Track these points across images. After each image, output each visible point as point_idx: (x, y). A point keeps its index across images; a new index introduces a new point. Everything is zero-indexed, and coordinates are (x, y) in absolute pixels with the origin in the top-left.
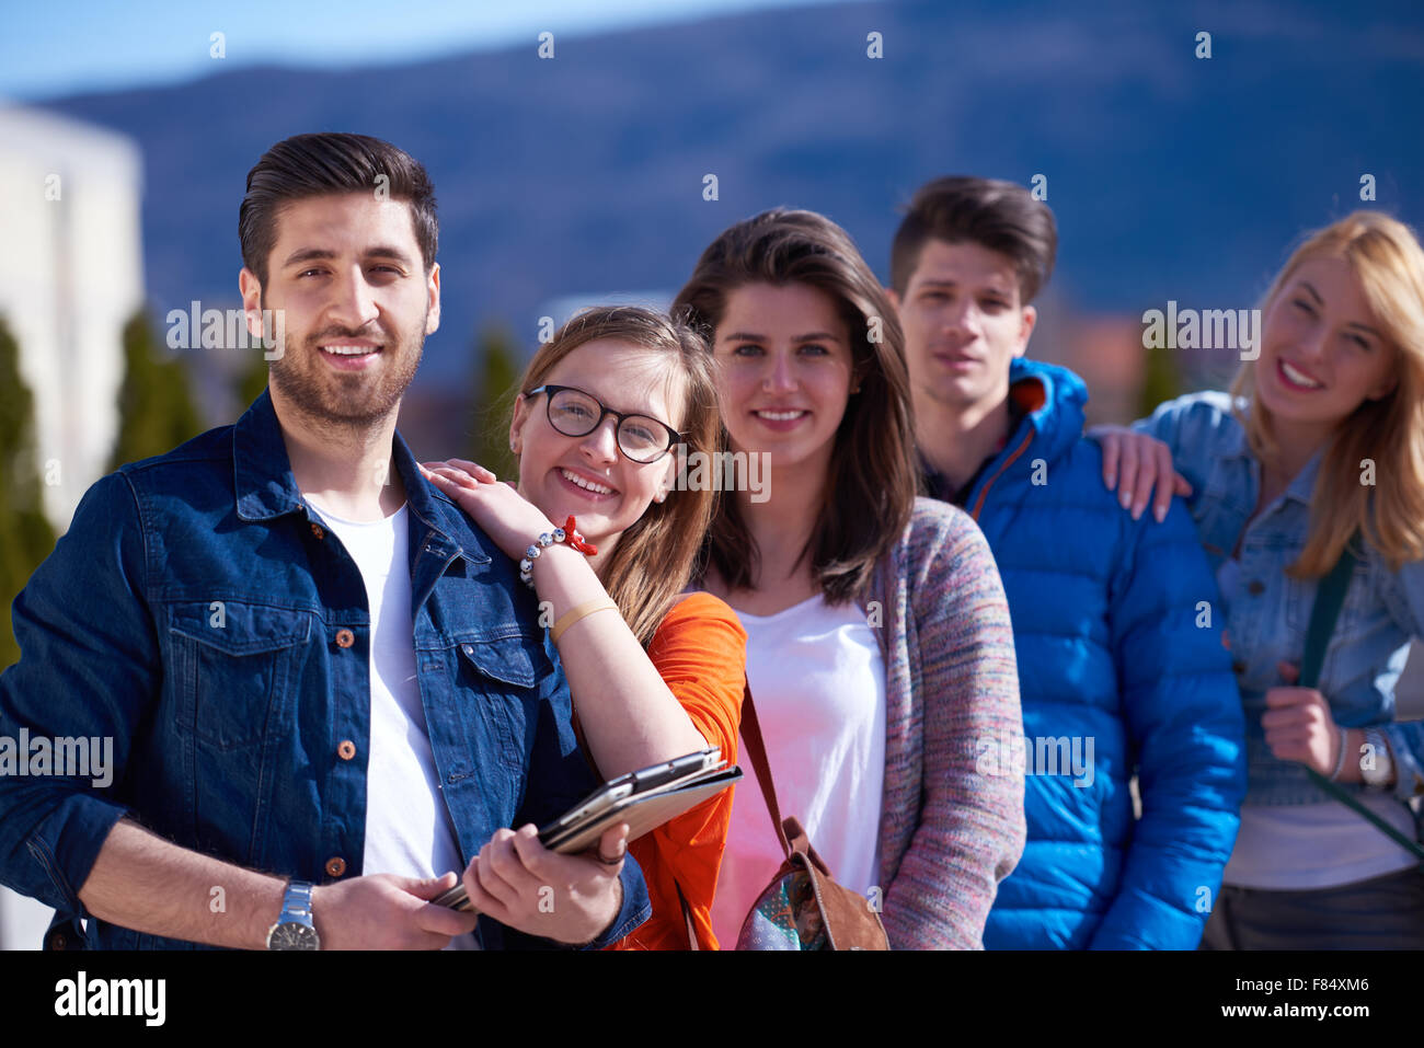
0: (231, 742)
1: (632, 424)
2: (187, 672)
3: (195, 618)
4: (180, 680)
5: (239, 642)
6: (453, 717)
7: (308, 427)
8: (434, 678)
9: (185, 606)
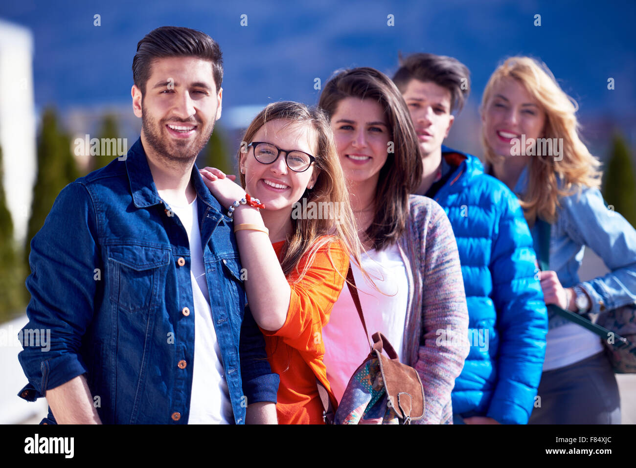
0: (135, 308)
1: (291, 155)
2: (115, 277)
3: (119, 253)
4: (112, 280)
5: (140, 264)
6: (220, 293)
7: (160, 160)
8: (212, 275)
9: (115, 247)
